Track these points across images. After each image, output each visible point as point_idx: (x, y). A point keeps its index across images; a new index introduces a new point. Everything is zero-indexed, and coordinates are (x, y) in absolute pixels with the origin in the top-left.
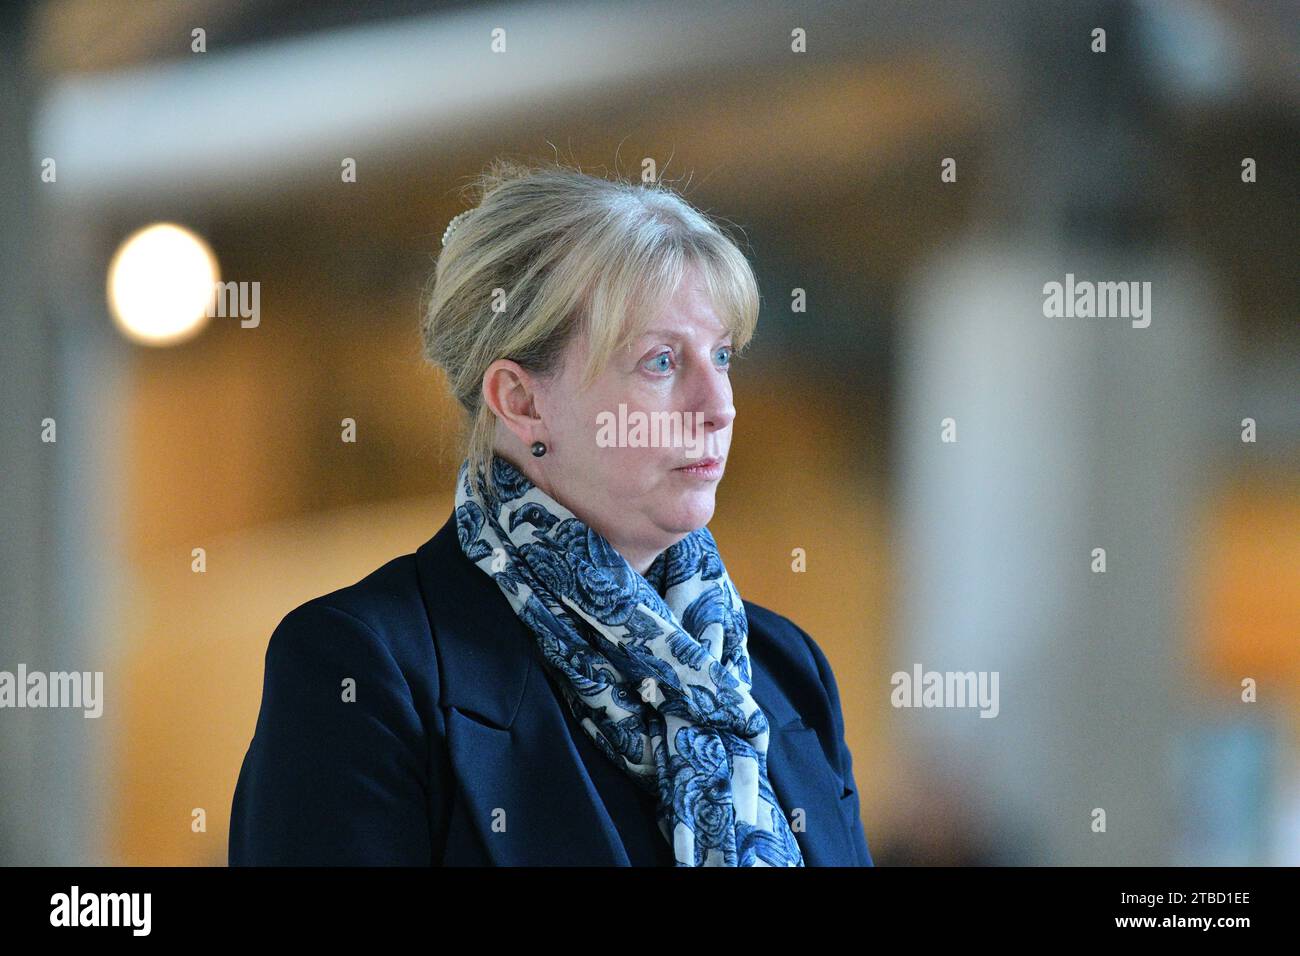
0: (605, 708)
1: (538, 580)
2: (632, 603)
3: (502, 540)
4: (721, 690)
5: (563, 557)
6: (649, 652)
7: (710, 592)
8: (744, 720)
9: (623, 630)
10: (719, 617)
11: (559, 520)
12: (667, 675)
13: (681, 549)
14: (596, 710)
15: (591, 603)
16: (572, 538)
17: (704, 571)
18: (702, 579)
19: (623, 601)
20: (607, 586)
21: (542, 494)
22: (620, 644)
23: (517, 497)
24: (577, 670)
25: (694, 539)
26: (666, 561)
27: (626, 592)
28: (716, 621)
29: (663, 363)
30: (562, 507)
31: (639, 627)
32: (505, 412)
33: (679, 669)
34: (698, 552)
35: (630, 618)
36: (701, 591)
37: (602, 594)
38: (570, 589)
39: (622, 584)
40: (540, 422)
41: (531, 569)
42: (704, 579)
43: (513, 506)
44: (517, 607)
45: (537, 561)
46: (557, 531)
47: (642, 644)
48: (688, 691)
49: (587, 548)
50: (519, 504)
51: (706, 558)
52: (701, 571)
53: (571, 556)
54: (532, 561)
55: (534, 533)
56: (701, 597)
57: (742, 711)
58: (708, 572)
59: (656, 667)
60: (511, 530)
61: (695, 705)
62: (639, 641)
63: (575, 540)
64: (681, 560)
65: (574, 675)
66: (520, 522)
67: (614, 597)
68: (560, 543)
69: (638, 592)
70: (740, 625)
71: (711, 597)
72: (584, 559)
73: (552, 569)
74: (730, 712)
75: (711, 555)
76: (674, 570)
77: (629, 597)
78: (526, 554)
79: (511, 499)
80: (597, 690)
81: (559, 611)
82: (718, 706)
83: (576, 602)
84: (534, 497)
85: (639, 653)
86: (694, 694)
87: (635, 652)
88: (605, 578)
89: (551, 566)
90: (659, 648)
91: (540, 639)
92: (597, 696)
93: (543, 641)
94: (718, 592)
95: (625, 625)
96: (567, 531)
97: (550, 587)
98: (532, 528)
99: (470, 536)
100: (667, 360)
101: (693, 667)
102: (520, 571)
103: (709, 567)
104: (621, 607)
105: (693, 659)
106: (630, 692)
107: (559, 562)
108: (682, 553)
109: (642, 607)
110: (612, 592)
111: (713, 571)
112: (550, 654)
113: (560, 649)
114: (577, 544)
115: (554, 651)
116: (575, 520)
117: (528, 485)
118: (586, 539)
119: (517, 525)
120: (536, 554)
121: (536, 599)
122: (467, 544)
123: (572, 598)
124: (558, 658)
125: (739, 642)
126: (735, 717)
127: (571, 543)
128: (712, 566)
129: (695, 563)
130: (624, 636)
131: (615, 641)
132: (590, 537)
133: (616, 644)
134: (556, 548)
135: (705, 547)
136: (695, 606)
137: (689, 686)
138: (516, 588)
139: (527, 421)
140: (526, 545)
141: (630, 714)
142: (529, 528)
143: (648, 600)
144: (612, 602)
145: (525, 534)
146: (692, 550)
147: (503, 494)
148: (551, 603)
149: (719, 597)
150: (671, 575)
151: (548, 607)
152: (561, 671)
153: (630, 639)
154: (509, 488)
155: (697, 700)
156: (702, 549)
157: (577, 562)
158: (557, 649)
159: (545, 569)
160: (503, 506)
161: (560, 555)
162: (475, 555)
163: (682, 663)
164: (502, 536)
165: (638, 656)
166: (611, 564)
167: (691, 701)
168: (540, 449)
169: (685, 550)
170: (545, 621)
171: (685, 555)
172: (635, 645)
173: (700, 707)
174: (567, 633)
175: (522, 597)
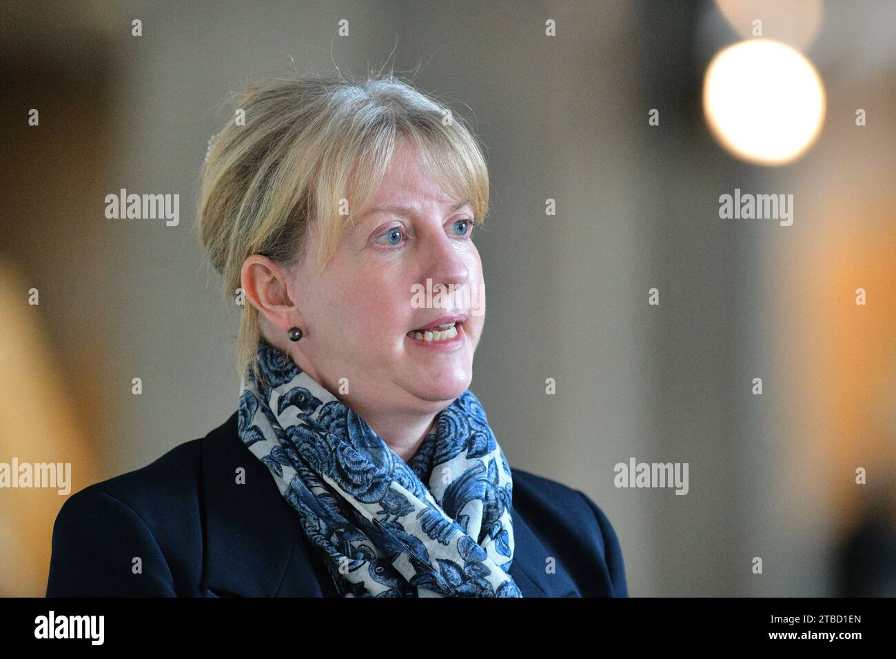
0: (363, 583)
1: (303, 461)
2: (386, 481)
3: (271, 424)
4: (468, 564)
5: (324, 438)
6: (401, 528)
7: (474, 469)
8: (492, 591)
9: (378, 508)
10: (480, 493)
11: (322, 403)
12: (417, 550)
13: (449, 429)
14: (356, 584)
15: (349, 482)
16: (333, 420)
17: (470, 449)
18: (467, 458)
19: (377, 480)
20: (364, 465)
21: (308, 379)
22: (374, 520)
23: (286, 382)
24: (336, 547)
25: (463, 419)
26: (435, 441)
27: (383, 471)
28: (478, 498)
29: (394, 237)
30: (325, 391)
31: (393, 505)
32: (263, 304)
33: (430, 545)
34: (466, 432)
35: (384, 496)
36: (465, 469)
37: (358, 473)
38: (329, 469)
39: (379, 463)
40: (293, 309)
41: (296, 450)
42: (468, 457)
43: (283, 391)
44: (283, 489)
45: (301, 442)
46: (320, 413)
47: (395, 521)
48: (436, 565)
49: (347, 430)
50: (287, 388)
51: (473, 437)
52: (467, 450)
53: (331, 437)
54: (297, 442)
55: (299, 416)
56: (465, 474)
57: (490, 583)
58: (474, 450)
59: (406, 542)
60: (279, 413)
61: (442, 578)
62: (392, 517)
63: (336, 422)
64: (448, 440)
65: (333, 553)
66: (287, 405)
67: (370, 476)
68: (323, 425)
69: (394, 471)
70: (503, 501)
71: (475, 474)
72: (344, 440)
73: (314, 450)
74: (478, 584)
75: (478, 434)
76: (441, 450)
77: (383, 476)
78: (291, 435)
79: (280, 384)
80: (354, 567)
81: (320, 490)
82: (465, 578)
83: (336, 481)
84: (300, 382)
85: (392, 530)
86: (442, 568)
87: (388, 528)
88: (361, 457)
89: (313, 446)
90: (411, 523)
91: (302, 520)
92: (356, 572)
93: (305, 522)
94: (481, 469)
95: (380, 502)
96: (329, 413)
97: (312, 467)
98: (297, 411)
99: (245, 423)
100: (398, 234)
101: (442, 542)
102: (286, 453)
103: (475, 446)
104: (376, 486)
105: (442, 535)
106: (385, 567)
107: (321, 443)
108: (450, 433)
109: (395, 485)
110: (367, 472)
111: (479, 449)
112: (312, 533)
113: (320, 528)
114: (338, 426)
115: (316, 531)
116: (336, 403)
117: (295, 371)
118: (346, 421)
119: (284, 408)
120: (300, 435)
121: (298, 480)
122: (242, 430)
123: (332, 476)
124: (318, 537)
125: (499, 516)
126: (483, 589)
127: (333, 424)
128: (479, 444)
129: (461, 442)
130: (378, 513)
131: (370, 518)
132: (349, 418)
133: (371, 520)
134: (318, 429)
135: (474, 426)
136: (457, 483)
137: (437, 560)
138: (281, 471)
139: (282, 310)
140: (292, 427)
141: (388, 588)
142: (295, 410)
143: (403, 479)
144: (368, 480)
145: (291, 417)
146: (460, 429)
147: (273, 380)
148: (313, 483)
149: (481, 475)
150: (437, 454)
151: (310, 488)
152: (322, 549)
153: (384, 516)
154: (278, 374)
155: (444, 574)
156: (470, 429)
157: (336, 442)
158: (318, 529)
159: (307, 449)
160: (273, 391)
161: (321, 436)
162: (248, 440)
163: (432, 538)
164: (273, 420)
165: (391, 532)
166: (369, 445)
167: (438, 575)
168: (297, 334)
169: (453, 430)
170: (306, 500)
171: (453, 435)
172: (388, 521)
173: (448, 581)
174: (327, 512)
175: (287, 478)
